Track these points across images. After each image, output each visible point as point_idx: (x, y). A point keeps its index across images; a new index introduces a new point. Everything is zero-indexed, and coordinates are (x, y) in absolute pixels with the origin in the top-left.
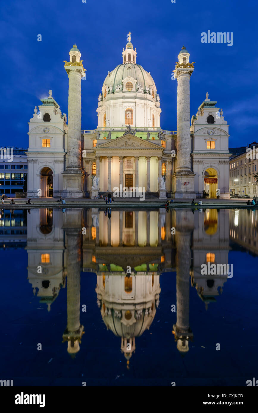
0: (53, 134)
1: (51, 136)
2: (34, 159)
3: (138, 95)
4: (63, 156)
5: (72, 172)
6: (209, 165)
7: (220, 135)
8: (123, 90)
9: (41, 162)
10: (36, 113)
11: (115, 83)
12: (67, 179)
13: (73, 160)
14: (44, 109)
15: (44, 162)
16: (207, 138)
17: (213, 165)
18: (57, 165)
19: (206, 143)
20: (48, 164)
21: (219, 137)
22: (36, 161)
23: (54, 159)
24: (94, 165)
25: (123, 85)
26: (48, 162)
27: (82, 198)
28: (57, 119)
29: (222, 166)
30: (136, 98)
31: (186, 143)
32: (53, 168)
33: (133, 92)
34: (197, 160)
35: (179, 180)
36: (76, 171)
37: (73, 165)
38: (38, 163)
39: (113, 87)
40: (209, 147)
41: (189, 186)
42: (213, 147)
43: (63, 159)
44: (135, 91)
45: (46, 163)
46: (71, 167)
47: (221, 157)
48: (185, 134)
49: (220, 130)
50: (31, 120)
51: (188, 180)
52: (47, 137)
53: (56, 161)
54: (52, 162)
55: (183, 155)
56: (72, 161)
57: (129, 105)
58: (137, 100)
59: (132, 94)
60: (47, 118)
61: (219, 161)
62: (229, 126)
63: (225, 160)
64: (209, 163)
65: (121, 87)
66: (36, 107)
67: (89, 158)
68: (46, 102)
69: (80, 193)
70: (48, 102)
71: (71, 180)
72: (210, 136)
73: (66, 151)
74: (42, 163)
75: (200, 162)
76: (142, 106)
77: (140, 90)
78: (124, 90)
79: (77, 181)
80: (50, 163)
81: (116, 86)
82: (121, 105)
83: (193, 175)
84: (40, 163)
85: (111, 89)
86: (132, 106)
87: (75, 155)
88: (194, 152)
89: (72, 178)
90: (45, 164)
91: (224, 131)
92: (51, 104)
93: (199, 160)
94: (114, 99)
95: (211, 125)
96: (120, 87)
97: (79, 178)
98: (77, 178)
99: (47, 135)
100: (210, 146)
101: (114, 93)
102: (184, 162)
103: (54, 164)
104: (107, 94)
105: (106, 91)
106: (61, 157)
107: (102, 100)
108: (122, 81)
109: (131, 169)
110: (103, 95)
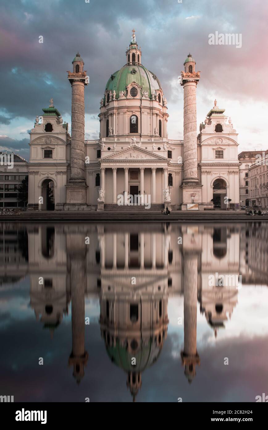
0: (54, 145)
1: (53, 147)
2: (35, 171)
4: (66, 168)
7: (229, 145)
10: (37, 123)
11: (119, 88)
12: (70, 192)
13: (76, 172)
14: (45, 119)
15: (46, 174)
16: (215, 147)
17: (222, 176)
18: (59, 176)
19: (214, 153)
20: (50, 176)
21: (227, 147)
22: (37, 173)
23: (56, 170)
25: (127, 91)
26: (50, 174)
29: (231, 176)
30: (141, 104)
31: (193, 154)
32: (56, 180)
33: (138, 99)
34: (205, 170)
35: (186, 191)
36: (80, 183)
37: (76, 177)
38: (39, 175)
39: (117, 93)
41: (196, 198)
43: (66, 170)
44: (140, 97)
45: (48, 174)
46: (75, 179)
47: (230, 168)
48: (191, 144)
49: (229, 139)
51: (194, 191)
52: (49, 148)
53: (58, 173)
55: (190, 165)
60: (49, 128)
61: (229, 172)
63: (235, 170)
64: (217, 174)
65: (125, 92)
68: (47, 112)
71: (74, 192)
72: (218, 145)
73: (69, 162)
74: (44, 174)
75: (208, 173)
77: (145, 95)
78: (129, 96)
79: (81, 193)
80: (52, 174)
81: (120, 92)
82: (125, 112)
83: (200, 186)
84: (41, 175)
85: (114, 94)
86: (136, 113)
87: (78, 166)
88: (202, 162)
89: (76, 190)
90: (46, 176)
91: (233, 141)
95: (219, 134)
97: (83, 190)
98: (81, 190)
99: (49, 146)
101: (117, 99)
102: (191, 173)
104: (110, 100)
105: (109, 96)
106: (64, 169)
107: (104, 105)
108: (126, 87)
109: (136, 180)
110: (106, 100)
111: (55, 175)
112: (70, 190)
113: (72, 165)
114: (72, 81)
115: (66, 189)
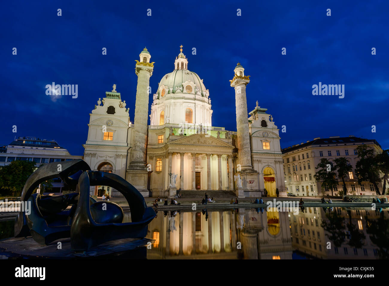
0: (116, 127)
1: (114, 129)
2: (92, 152)
3: (197, 97)
4: (126, 151)
5: (138, 168)
6: (267, 164)
7: (273, 138)
8: (184, 92)
9: (100, 156)
10: (99, 105)
11: (175, 85)
12: (132, 176)
13: (139, 155)
14: (108, 102)
15: (104, 156)
16: (262, 139)
17: (270, 164)
18: (118, 160)
19: (262, 144)
20: (108, 158)
21: (272, 139)
22: (94, 155)
23: (116, 153)
24: (159, 162)
25: (183, 87)
26: (109, 156)
27: (148, 197)
28: (122, 112)
29: (278, 165)
30: (195, 99)
31: (248, 143)
32: (114, 163)
33: (192, 94)
34: (256, 159)
35: (244, 178)
36: (142, 167)
37: (139, 160)
38: (96, 157)
39: (173, 88)
40: (264, 148)
41: (254, 184)
42: (268, 148)
43: (126, 154)
44: (194, 93)
45: (106, 157)
46: (137, 163)
47: (276, 157)
48: (246, 135)
49: (273, 133)
50: (93, 111)
51: (253, 178)
52: (110, 130)
53: (118, 156)
54: (113, 157)
55: (246, 154)
56: (138, 157)
57: (189, 105)
58: (196, 102)
59: (192, 96)
60: (111, 110)
61: (275, 161)
62: (279, 130)
63: (280, 160)
64: (266, 163)
65: (181, 88)
66: (100, 99)
67: (153, 154)
68: (110, 95)
69: (146, 191)
70: (114, 95)
71: (136, 176)
72: (265, 137)
73: (129, 146)
74: (101, 157)
75: (259, 161)
76: (200, 107)
77: (198, 93)
78: (185, 91)
79: (143, 178)
80: (111, 157)
81: (177, 87)
82: (182, 104)
83: (257, 173)
84: (98, 157)
85: (171, 89)
86: (192, 106)
87: (141, 150)
88: (254, 151)
89: (137, 175)
90: (105, 158)
91: (276, 134)
92: (116, 98)
93: (258, 159)
94: (174, 98)
95: (264, 129)
96: (180, 89)
97: (146, 174)
98: (143, 174)
99: (110, 127)
100: (266, 147)
101: (174, 93)
102: (247, 161)
103: (115, 159)
104: (165, 94)
105: (164, 91)
106: (124, 152)
107: (158, 98)
108: (183, 84)
109: (199, 166)
110: (161, 94)
112: (131, 175)
113: (134, 148)
114: (139, 69)
115: (127, 173)
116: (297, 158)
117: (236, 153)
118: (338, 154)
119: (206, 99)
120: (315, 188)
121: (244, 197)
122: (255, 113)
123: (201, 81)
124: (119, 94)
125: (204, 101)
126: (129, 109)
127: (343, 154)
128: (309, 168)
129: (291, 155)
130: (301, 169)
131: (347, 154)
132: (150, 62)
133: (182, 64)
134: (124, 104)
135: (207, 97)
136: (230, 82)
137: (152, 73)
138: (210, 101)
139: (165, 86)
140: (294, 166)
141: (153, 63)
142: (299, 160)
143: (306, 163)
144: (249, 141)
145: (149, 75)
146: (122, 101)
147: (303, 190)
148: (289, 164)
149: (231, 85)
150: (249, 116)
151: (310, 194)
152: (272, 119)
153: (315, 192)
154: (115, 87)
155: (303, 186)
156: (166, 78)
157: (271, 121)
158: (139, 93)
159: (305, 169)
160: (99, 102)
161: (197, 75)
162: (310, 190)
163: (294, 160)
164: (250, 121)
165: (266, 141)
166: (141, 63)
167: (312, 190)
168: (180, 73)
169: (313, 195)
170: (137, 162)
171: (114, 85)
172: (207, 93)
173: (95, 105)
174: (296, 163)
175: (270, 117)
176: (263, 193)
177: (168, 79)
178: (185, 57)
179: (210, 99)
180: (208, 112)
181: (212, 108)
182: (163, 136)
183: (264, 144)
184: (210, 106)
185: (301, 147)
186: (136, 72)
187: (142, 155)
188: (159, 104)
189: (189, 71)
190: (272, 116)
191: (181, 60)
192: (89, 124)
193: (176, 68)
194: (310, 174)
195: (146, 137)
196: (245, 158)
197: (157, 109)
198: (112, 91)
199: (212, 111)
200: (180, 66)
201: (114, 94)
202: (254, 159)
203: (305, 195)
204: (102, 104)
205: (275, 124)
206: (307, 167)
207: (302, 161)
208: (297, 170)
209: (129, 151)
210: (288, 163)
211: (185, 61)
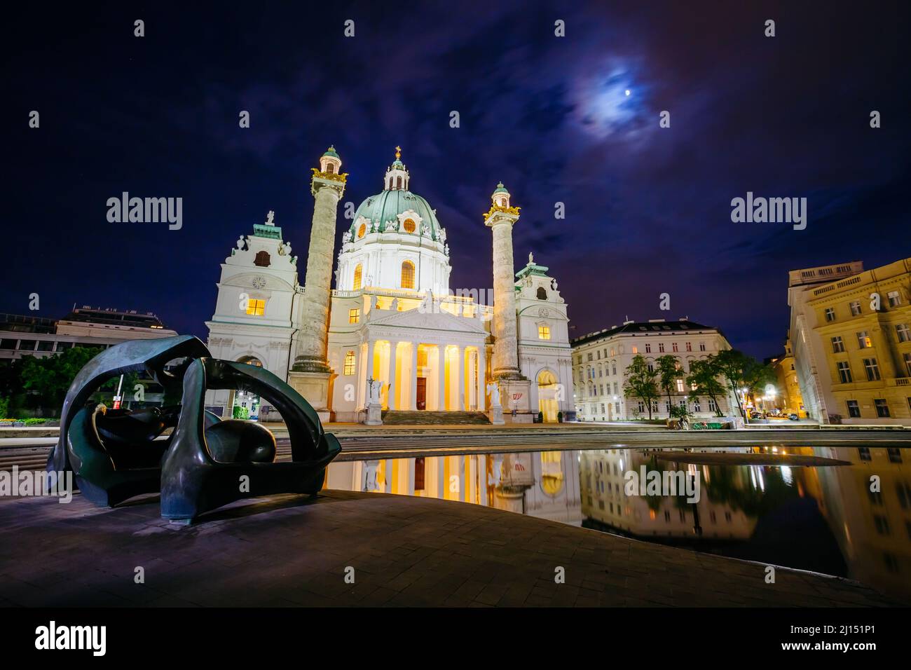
0: (271, 290)
1: (267, 295)
2: (224, 337)
3: (424, 241)
4: (289, 336)
5: (311, 368)
7: (556, 319)
8: (400, 231)
9: (238, 345)
10: (240, 249)
11: (384, 217)
12: (299, 384)
13: (313, 345)
14: (257, 243)
15: (247, 345)
16: (538, 320)
17: (550, 366)
18: (273, 352)
19: (538, 330)
20: (254, 349)
21: (555, 322)
22: (228, 342)
23: (269, 339)
24: (350, 358)
25: (399, 222)
26: (255, 345)
27: (328, 423)
28: (283, 265)
29: (563, 367)
30: (420, 245)
31: (512, 328)
32: (265, 358)
33: (416, 235)
34: (527, 356)
35: (505, 390)
36: (318, 367)
37: (312, 354)
38: (232, 346)
39: (382, 221)
40: (541, 337)
41: (520, 401)
42: (548, 337)
43: (288, 341)
44: (419, 234)
45: (251, 347)
46: (309, 359)
47: (560, 354)
48: (510, 313)
49: (556, 311)
50: (228, 260)
51: (519, 390)
52: (259, 296)
53: (274, 345)
54: (263, 347)
55: (508, 347)
56: (312, 347)
57: (409, 256)
58: (422, 249)
59: (415, 239)
60: (263, 259)
61: (558, 360)
62: (567, 305)
63: (567, 359)
64: (544, 363)
65: (396, 224)
66: (242, 237)
67: (340, 343)
68: (262, 231)
69: (325, 411)
70: (269, 231)
71: (306, 384)
72: (543, 318)
73: (295, 326)
74: (242, 346)
75: (531, 360)
76: (430, 259)
77: (426, 234)
78: (402, 229)
79: (319, 387)
80: (259, 347)
81: (387, 222)
82: (395, 253)
84: (236, 346)
85: (377, 225)
86: (413, 258)
87: (317, 334)
88: (522, 342)
89: (309, 381)
90: (247, 349)
91: (561, 313)
92: (272, 236)
93: (529, 356)
94: (382, 241)
95: (541, 302)
96: (394, 224)
97: (325, 381)
98: (319, 381)
99: (259, 291)
100: (545, 335)
101: (382, 232)
102: (510, 359)
103: (267, 350)
104: (366, 233)
105: (363, 227)
106: (285, 337)
107: (352, 241)
108: (399, 216)
109: (424, 368)
110: (357, 233)
111: (265, 348)
112: (297, 381)
113: (304, 331)
114: (319, 185)
115: (289, 377)
116: (595, 356)
117: (492, 345)
118: (662, 350)
119: (440, 246)
120: (622, 407)
121: (504, 423)
122: (527, 274)
123: (433, 213)
124: (279, 230)
125: (436, 250)
126: (296, 257)
127: (669, 350)
128: (615, 373)
129: (585, 350)
130: (601, 375)
131: (675, 349)
132: (340, 173)
133: (399, 180)
134: (288, 249)
135: (443, 241)
136: (485, 217)
137: (342, 193)
138: (447, 249)
139: (365, 218)
140: (589, 370)
141: (346, 174)
142: (599, 358)
143: (610, 363)
144: (514, 323)
145: (336, 198)
146: (285, 243)
147: (603, 411)
148: (581, 365)
149: (486, 223)
150: (516, 279)
151: (614, 418)
152: (556, 285)
153: (623, 415)
154: (271, 215)
155: (603, 405)
156: (369, 204)
157: (553, 289)
158: (318, 228)
159: (608, 374)
160: (240, 243)
161: (425, 201)
162: (614, 410)
163: (590, 358)
164: (518, 288)
165: (545, 324)
166: (323, 175)
167: (618, 411)
168: (393, 197)
169: (618, 419)
170: (309, 357)
171: (270, 212)
172: (442, 234)
173: (233, 249)
174: (593, 364)
175: (552, 282)
176: (537, 416)
177: (371, 205)
178: (404, 169)
179: (447, 245)
180: (443, 269)
181: (450, 263)
182: (358, 311)
183: (541, 330)
184: (447, 258)
185: (602, 336)
186: (313, 190)
187: (319, 344)
188: (353, 251)
189: (410, 193)
190: (555, 281)
191: (397, 173)
192: (219, 282)
193: (387, 187)
194: (615, 384)
195: (327, 310)
196: (507, 355)
197: (350, 260)
198: (266, 223)
199: (450, 268)
200: (395, 184)
201: (269, 229)
202: (523, 356)
203: (607, 419)
204: (246, 248)
205: (561, 295)
206: (611, 372)
207: (603, 360)
208: (594, 377)
209: (295, 337)
210: (580, 363)
211: (404, 175)
